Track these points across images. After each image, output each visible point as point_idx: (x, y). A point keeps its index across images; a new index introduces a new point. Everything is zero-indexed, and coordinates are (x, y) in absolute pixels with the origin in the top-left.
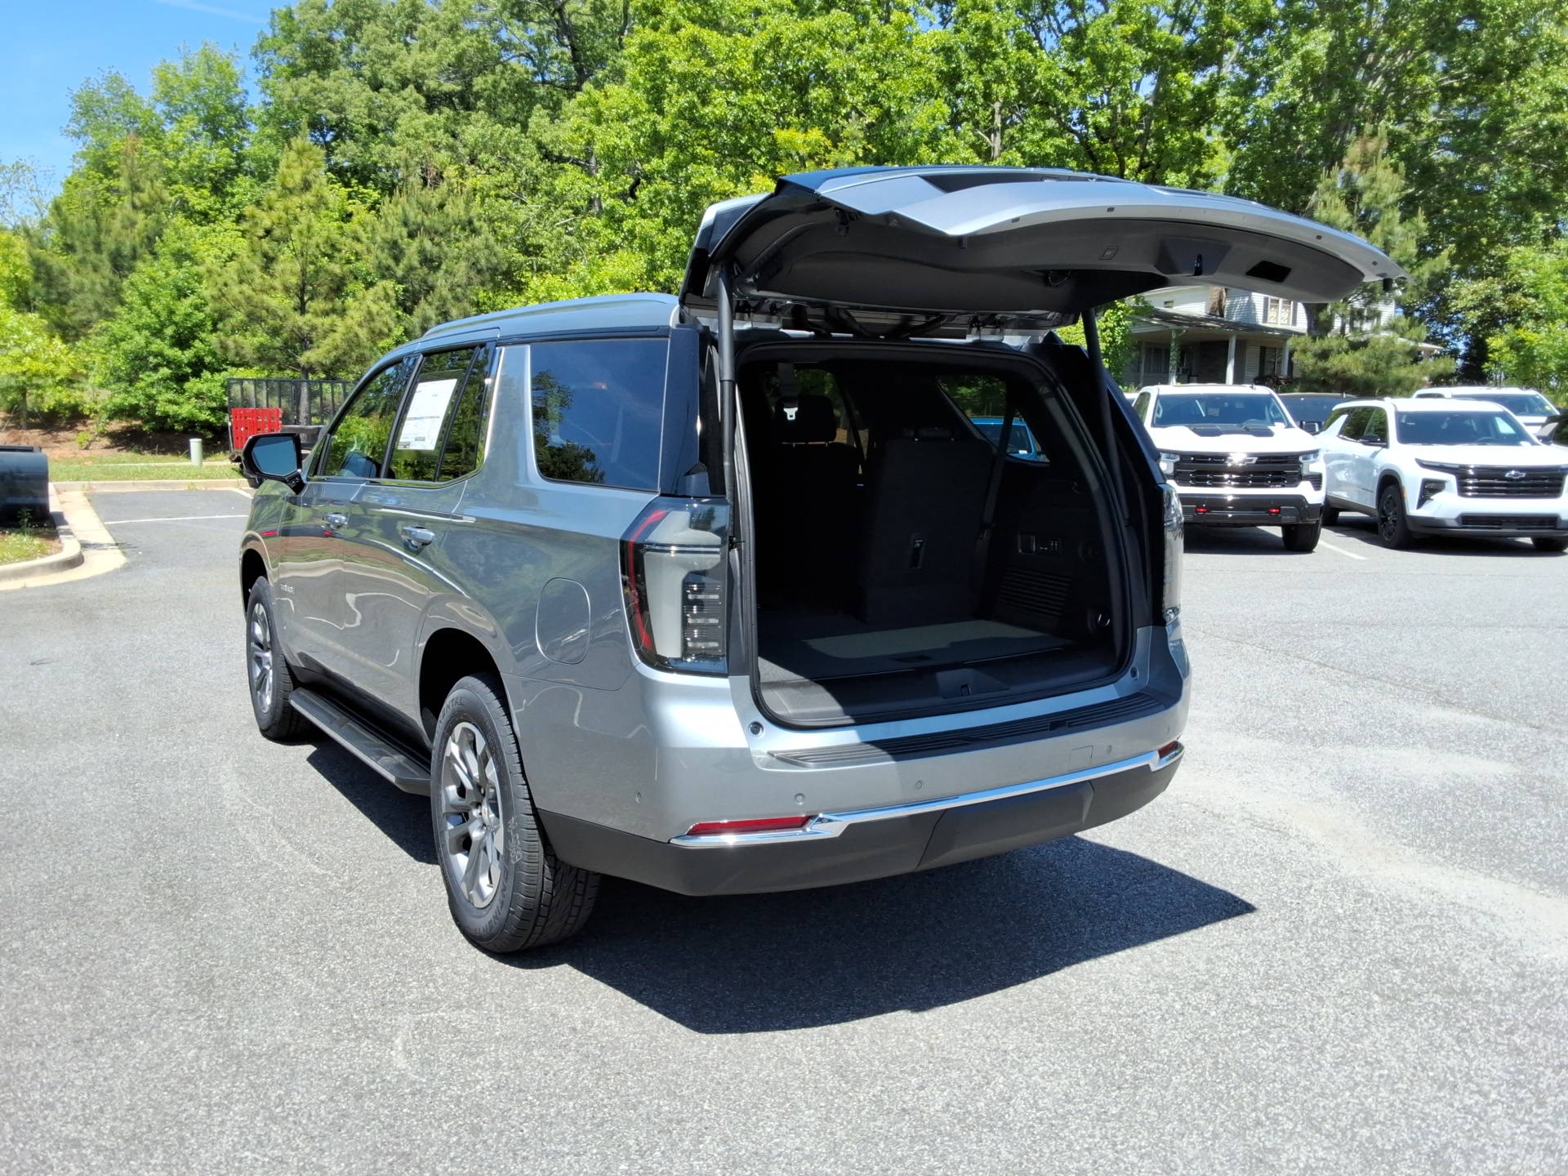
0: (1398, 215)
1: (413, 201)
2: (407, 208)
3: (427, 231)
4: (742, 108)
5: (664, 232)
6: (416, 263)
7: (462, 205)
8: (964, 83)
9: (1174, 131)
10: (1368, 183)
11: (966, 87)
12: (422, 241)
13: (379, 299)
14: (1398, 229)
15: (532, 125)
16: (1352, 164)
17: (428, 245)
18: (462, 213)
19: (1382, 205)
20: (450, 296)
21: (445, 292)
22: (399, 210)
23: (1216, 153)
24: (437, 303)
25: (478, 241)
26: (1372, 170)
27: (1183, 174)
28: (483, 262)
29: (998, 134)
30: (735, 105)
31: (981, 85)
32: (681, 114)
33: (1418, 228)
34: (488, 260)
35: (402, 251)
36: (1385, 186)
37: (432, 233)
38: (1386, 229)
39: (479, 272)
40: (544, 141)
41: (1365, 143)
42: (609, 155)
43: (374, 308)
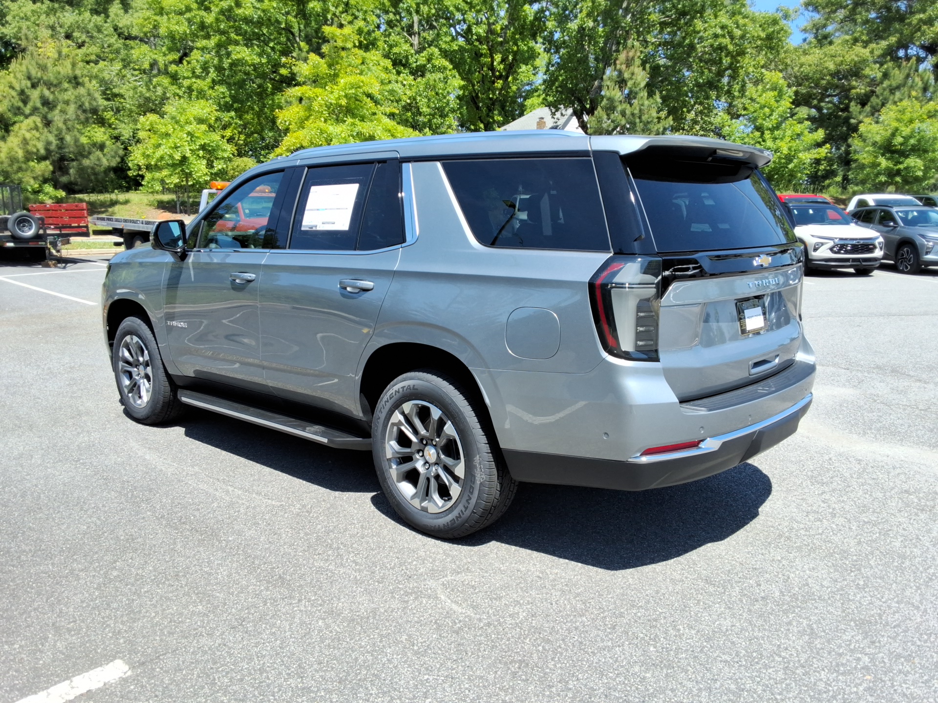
0: (646, 94)
1: (34, 63)
2: (30, 67)
3: (45, 84)
4: (264, 11)
5: (213, 88)
6: (39, 105)
7: (69, 66)
8: (404, 3)
9: (523, 40)
10: (630, 76)
11: (405, 6)
12: (42, 90)
13: (31, 129)
14: (646, 103)
15: (112, 14)
16: (621, 64)
17: (47, 93)
18: (70, 72)
19: (638, 89)
20: (64, 127)
21: (61, 125)
22: (24, 68)
23: (539, 54)
24: (56, 133)
25: (81, 90)
26: (632, 68)
27: (530, 66)
28: (87, 105)
29: (417, 36)
30: (259, 9)
31: (414, 6)
32: (222, 12)
33: (657, 102)
34: (90, 103)
35: (28, 97)
36: (639, 78)
37: (49, 85)
38: (640, 103)
39: (84, 111)
40: (120, 25)
41: (628, 53)
42: (172, 36)
43: (28, 136)
